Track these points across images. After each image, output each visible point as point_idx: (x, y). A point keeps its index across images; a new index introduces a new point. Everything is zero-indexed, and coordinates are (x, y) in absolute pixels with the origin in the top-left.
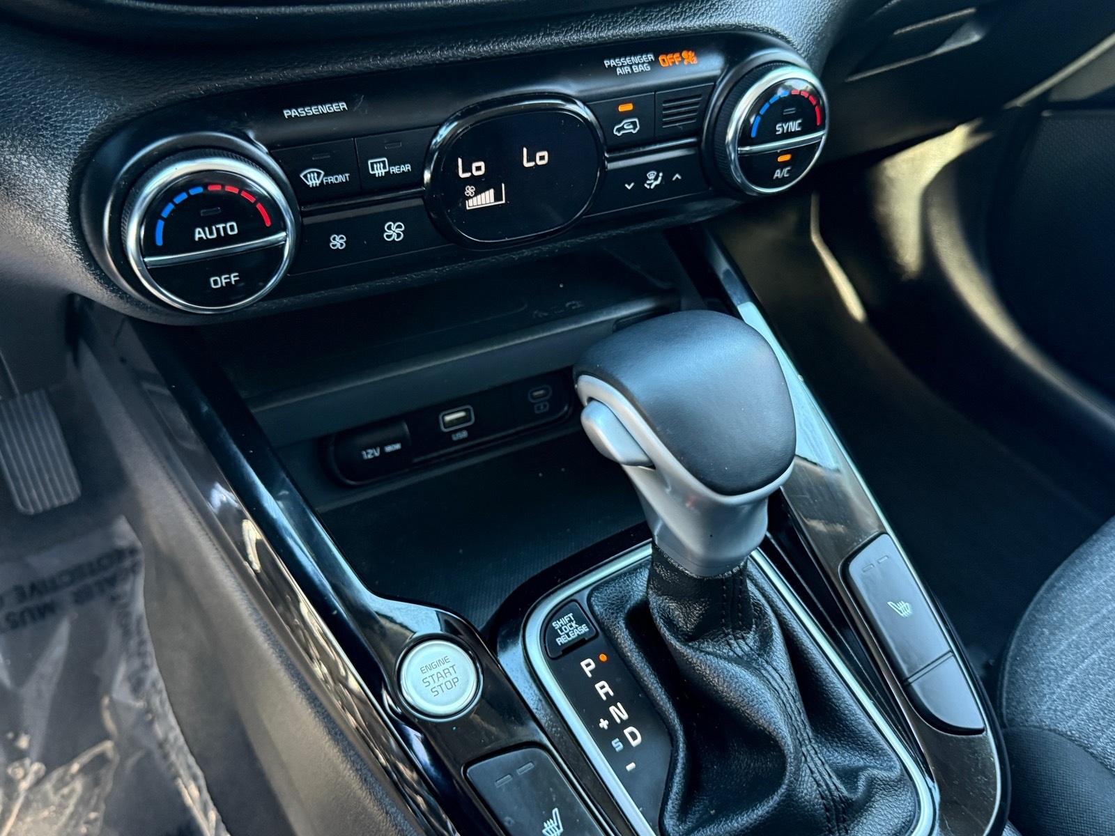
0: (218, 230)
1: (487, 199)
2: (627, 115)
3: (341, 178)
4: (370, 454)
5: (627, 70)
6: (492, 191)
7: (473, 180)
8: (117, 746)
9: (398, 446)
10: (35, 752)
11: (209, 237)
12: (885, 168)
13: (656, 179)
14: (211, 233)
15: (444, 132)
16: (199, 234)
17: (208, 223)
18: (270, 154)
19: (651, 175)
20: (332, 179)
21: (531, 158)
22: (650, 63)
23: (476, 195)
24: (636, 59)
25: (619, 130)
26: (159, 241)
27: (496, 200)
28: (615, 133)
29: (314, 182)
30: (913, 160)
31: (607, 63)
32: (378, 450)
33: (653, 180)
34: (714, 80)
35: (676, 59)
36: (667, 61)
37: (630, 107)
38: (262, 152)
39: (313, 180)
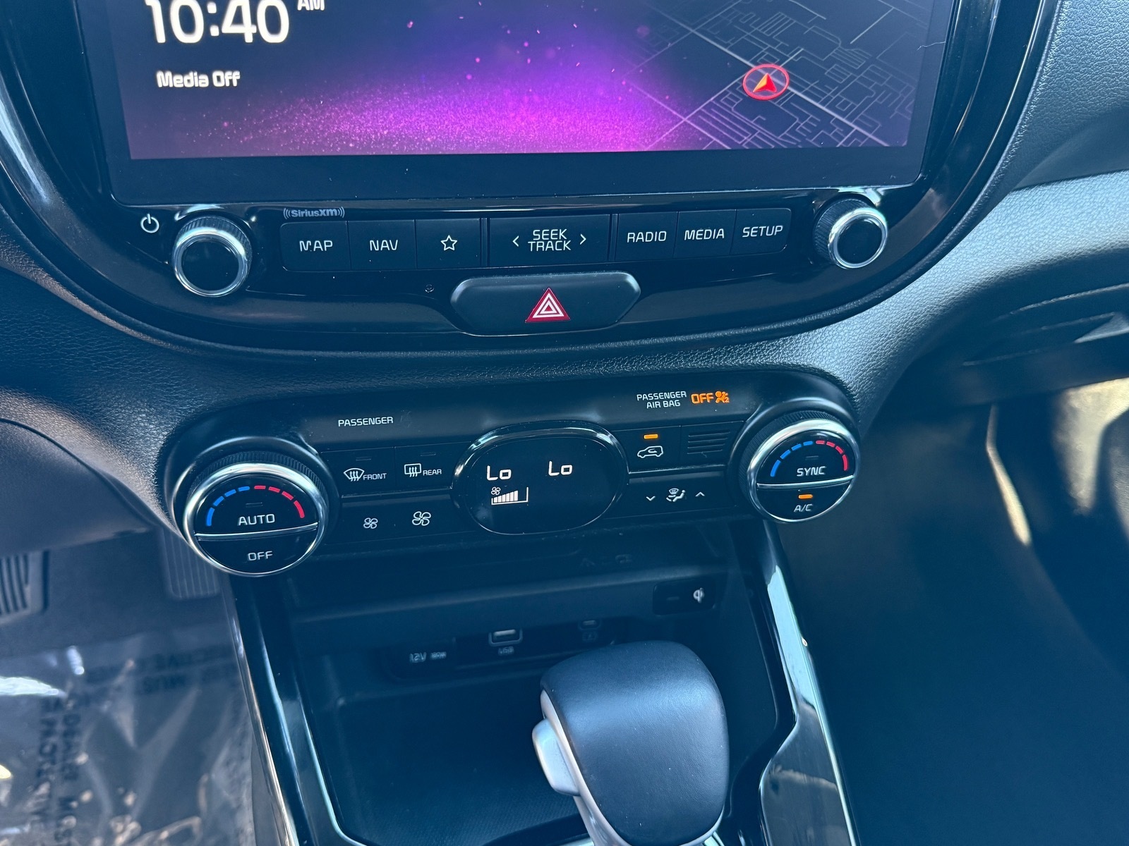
0: (258, 519)
1: (512, 497)
2: (652, 442)
3: (379, 476)
4: (417, 658)
5: (657, 404)
6: (516, 492)
7: (499, 483)
8: (204, 823)
9: (443, 655)
10: (136, 812)
11: (250, 524)
12: (1069, 398)
13: (678, 494)
14: (252, 521)
15: (483, 441)
16: (242, 521)
17: (250, 513)
18: (320, 455)
19: (674, 491)
20: (370, 477)
21: (556, 469)
22: (681, 400)
23: (501, 494)
24: (668, 395)
25: (642, 454)
26: (209, 523)
27: (519, 499)
28: (639, 456)
29: (355, 478)
30: (1099, 394)
31: (639, 397)
32: (425, 655)
33: (675, 495)
34: (744, 418)
35: (708, 397)
36: (699, 398)
37: (656, 436)
38: (312, 454)
39: (354, 476)
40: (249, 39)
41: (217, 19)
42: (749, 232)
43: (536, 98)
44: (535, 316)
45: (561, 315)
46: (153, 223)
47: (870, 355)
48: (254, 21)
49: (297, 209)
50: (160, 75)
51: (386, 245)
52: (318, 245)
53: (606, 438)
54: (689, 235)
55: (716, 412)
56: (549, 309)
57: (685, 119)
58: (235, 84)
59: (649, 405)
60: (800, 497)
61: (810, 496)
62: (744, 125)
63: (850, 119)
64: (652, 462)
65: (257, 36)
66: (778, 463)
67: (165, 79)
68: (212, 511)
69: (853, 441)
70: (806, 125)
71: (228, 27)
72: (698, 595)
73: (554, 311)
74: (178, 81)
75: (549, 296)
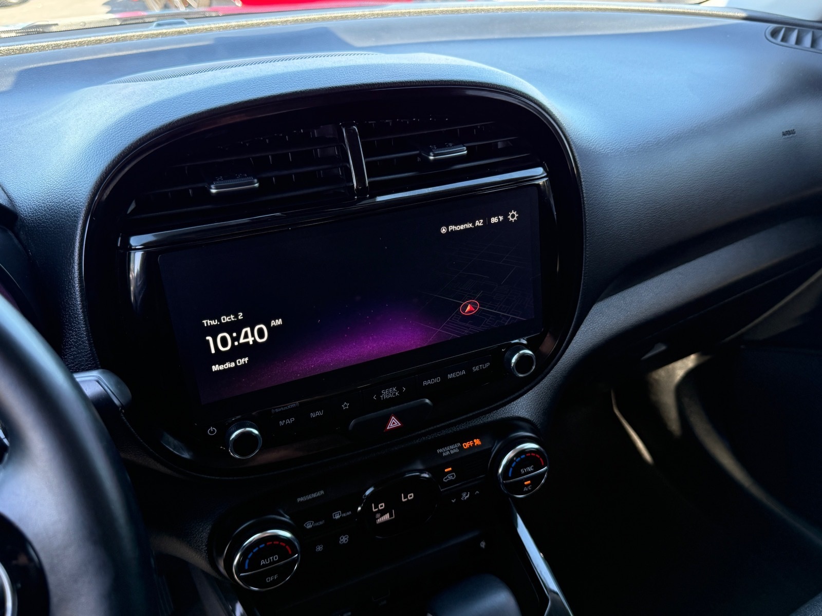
0: (270, 560)
1: (387, 517)
2: (449, 473)
3: (321, 523)
5: (448, 453)
6: (388, 514)
7: (379, 511)
11: (267, 563)
13: (467, 495)
14: (267, 561)
17: (266, 557)
18: (290, 518)
19: (464, 495)
20: (317, 524)
21: (406, 497)
22: (459, 448)
23: (381, 517)
24: (452, 447)
25: (446, 479)
26: (246, 567)
27: (390, 517)
28: (444, 480)
31: (438, 451)
33: (465, 496)
34: (489, 451)
35: (471, 443)
36: (467, 445)
37: (450, 469)
38: (286, 519)
39: (309, 526)
40: (251, 343)
41: (238, 338)
42: (476, 369)
43: (375, 337)
44: (388, 428)
45: (400, 424)
46: (214, 431)
47: (540, 403)
48: (253, 335)
49: (278, 408)
50: (213, 367)
51: (318, 413)
52: (288, 421)
53: (426, 475)
54: (450, 376)
55: (476, 450)
56: (394, 423)
57: (439, 330)
58: (246, 362)
59: (444, 454)
60: (525, 483)
61: (529, 482)
62: (464, 326)
63: (508, 314)
64: (451, 482)
65: (255, 341)
66: (511, 469)
67: (215, 368)
68: (247, 561)
69: (542, 449)
70: (490, 320)
71: (242, 341)
72: (483, 545)
73: (396, 424)
74: (221, 367)
75: (393, 417)
